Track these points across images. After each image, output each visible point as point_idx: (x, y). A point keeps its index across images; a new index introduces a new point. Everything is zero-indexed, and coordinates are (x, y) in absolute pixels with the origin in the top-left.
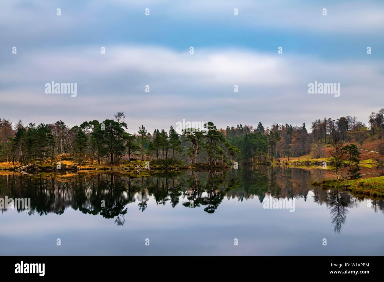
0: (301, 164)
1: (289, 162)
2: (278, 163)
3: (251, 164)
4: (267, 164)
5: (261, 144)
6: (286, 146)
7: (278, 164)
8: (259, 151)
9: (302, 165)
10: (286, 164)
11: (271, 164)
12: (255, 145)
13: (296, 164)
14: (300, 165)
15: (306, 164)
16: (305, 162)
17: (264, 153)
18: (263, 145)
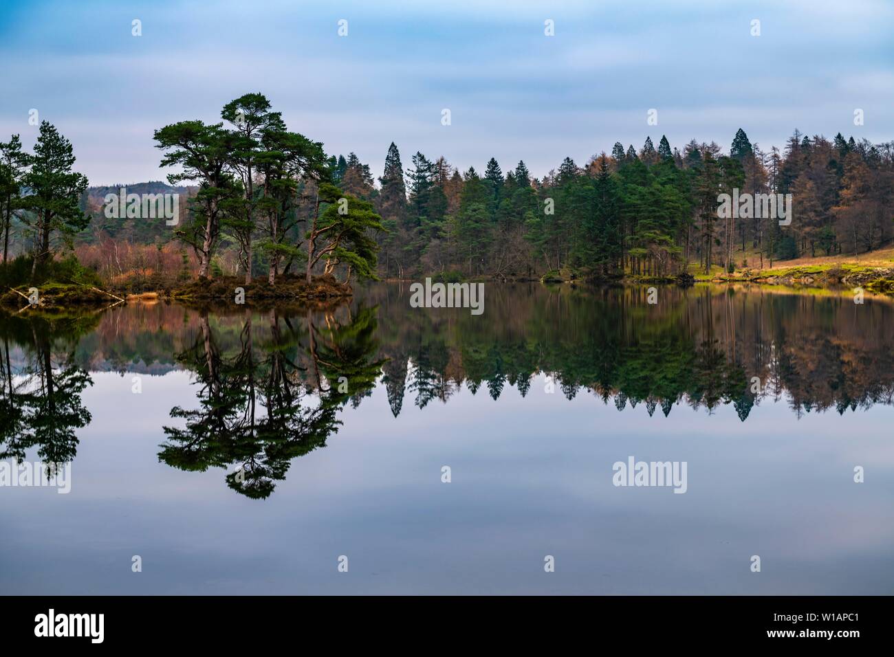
0: (811, 280)
1: (766, 275)
2: (725, 276)
3: (621, 282)
4: (680, 281)
5: (657, 203)
6: (818, 214)
7: (725, 281)
8: (650, 228)
9: (815, 285)
10: (754, 281)
11: (694, 281)
12: (635, 205)
13: (792, 280)
14: (807, 286)
15: (832, 280)
16: (828, 273)
17: (667, 238)
18: (667, 205)
